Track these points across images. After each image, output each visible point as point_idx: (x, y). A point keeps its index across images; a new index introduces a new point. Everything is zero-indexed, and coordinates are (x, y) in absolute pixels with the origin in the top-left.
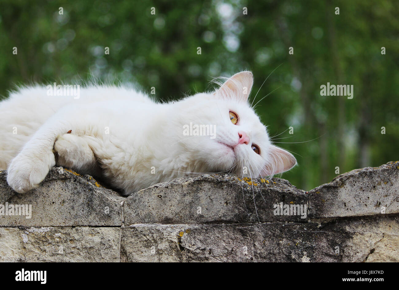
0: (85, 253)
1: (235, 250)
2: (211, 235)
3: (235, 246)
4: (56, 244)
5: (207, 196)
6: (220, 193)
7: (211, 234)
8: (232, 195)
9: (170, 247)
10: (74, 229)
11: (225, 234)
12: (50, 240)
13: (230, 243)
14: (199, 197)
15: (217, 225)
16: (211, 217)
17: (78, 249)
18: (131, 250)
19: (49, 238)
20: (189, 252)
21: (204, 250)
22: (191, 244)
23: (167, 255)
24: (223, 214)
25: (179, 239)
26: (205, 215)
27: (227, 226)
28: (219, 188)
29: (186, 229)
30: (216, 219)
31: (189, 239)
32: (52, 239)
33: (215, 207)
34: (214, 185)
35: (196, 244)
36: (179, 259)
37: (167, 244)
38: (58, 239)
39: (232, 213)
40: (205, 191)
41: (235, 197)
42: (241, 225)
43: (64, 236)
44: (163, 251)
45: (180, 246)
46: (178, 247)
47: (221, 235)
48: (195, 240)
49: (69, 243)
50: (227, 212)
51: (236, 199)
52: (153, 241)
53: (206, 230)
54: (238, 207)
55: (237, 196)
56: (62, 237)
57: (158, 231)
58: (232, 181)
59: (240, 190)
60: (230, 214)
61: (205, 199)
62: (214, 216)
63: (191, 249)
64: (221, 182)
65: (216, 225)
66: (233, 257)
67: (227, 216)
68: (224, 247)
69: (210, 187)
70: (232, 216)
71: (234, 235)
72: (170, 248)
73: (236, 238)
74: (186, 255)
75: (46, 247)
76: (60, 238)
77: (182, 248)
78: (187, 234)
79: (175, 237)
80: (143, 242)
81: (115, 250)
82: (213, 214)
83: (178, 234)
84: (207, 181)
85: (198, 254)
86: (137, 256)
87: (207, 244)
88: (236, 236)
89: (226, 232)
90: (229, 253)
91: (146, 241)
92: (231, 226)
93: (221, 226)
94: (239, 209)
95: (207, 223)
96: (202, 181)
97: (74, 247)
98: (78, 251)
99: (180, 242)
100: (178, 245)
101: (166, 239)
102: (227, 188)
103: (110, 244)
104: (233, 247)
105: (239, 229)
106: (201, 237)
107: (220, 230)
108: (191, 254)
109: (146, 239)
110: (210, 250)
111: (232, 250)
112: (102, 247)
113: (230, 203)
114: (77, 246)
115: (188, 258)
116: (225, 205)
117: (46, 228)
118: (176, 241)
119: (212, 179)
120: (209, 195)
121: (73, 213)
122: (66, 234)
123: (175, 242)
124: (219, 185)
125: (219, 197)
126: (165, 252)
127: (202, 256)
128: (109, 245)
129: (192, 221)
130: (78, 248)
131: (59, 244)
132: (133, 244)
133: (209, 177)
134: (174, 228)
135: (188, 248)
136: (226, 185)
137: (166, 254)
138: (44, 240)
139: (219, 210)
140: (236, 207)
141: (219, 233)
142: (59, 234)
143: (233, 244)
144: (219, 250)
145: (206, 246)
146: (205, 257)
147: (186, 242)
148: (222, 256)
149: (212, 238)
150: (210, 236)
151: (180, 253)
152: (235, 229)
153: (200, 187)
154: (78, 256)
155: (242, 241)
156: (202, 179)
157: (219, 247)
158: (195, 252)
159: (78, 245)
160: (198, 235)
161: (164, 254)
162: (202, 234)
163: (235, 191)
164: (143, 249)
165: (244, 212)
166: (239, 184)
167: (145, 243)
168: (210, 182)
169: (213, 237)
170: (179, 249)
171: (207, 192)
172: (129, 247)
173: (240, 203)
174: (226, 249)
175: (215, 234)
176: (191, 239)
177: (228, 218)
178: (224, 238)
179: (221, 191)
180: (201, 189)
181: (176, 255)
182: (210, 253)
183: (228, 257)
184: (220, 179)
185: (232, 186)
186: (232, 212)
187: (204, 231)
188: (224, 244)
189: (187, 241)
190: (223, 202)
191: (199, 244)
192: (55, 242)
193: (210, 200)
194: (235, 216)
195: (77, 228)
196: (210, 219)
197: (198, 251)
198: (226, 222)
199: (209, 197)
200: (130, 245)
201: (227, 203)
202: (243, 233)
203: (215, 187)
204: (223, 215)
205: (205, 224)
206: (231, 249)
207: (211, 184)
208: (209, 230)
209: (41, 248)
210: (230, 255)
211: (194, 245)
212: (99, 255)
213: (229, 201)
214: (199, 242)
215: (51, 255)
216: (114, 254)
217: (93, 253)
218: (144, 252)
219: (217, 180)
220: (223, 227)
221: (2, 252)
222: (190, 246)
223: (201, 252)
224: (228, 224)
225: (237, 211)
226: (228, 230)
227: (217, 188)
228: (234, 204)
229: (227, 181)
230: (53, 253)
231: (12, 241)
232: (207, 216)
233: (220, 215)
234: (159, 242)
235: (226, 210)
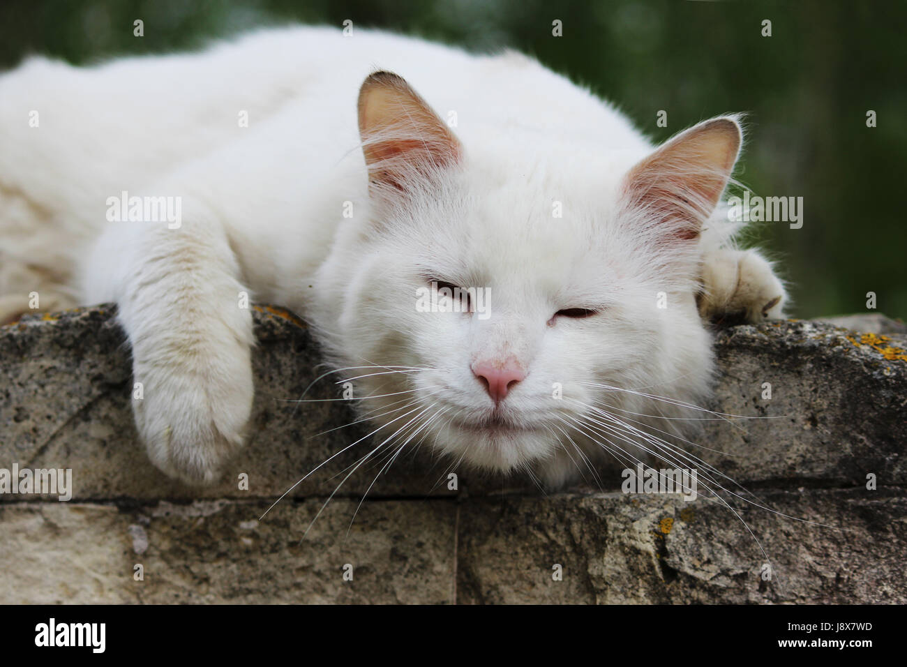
0: (340, 589)
1: (849, 578)
2: (763, 528)
3: (847, 565)
4: (244, 555)
5: (748, 398)
6: (791, 388)
7: (762, 523)
8: (831, 394)
9: (631, 569)
10: (302, 509)
11: (811, 523)
12: (222, 543)
13: (828, 555)
14: (720, 402)
15: (780, 491)
16: (761, 467)
17: (319, 574)
18: (495, 578)
19: (219, 538)
20: (692, 587)
21: (743, 577)
22: (700, 557)
24: (802, 456)
25: (661, 541)
26: (739, 461)
27: (815, 497)
28: (789, 370)
29: (680, 508)
30: (777, 473)
31: (691, 541)
32: (227, 539)
33: (773, 432)
34: (771, 361)
35: (716, 559)
37: (621, 559)
38: (248, 542)
39: (831, 455)
40: (739, 381)
41: (841, 400)
42: (863, 495)
43: (268, 530)
44: (606, 583)
45: (663, 565)
46: (657, 568)
47: (796, 528)
48: (712, 545)
49: (286, 553)
50: (815, 452)
51: (843, 406)
52: (568, 549)
53: (747, 511)
54: (854, 433)
55: (849, 398)
56: (262, 534)
57: (589, 514)
58: (831, 346)
59: (857, 378)
60: (824, 456)
61: (739, 406)
62: (772, 462)
63: (699, 575)
64: (797, 350)
65: (776, 492)
67: (815, 464)
68: (811, 567)
69: (756, 367)
70: (831, 464)
71: (839, 526)
72: (628, 572)
73: (849, 538)
74: (682, 594)
75: (208, 569)
76: (253, 535)
77: (671, 573)
78: (683, 524)
79: (648, 537)
80: (536, 551)
81: (440, 577)
82: (768, 457)
83: (656, 527)
84: (748, 347)
85: (723, 590)
87: (753, 559)
88: (847, 530)
89: (812, 520)
90: (828, 587)
91: (545, 547)
92: (829, 496)
93: (797, 498)
94: (854, 441)
95: (749, 485)
96: (731, 347)
97: (304, 569)
98: (318, 580)
99: (662, 551)
100: (655, 562)
101: (617, 541)
102: (815, 371)
103: (425, 556)
104: (841, 570)
105: (856, 508)
106: (732, 535)
108: (701, 593)
109: (545, 540)
110: (763, 576)
111: (838, 579)
112: (398, 566)
113: (823, 419)
114: (311, 566)
116: (808, 426)
117: (209, 503)
118: (650, 548)
119: (764, 341)
120: (753, 394)
121: (298, 454)
122: (275, 522)
123: (648, 554)
124: (786, 361)
125: (787, 401)
126: (615, 586)
127: (736, 600)
128: (422, 560)
130: (316, 569)
131: (253, 558)
132: (500, 556)
133: (755, 335)
134: (642, 506)
135: (690, 572)
136: (812, 362)
137: (615, 593)
138: (203, 544)
139: (787, 443)
140: (846, 435)
141: (791, 519)
142: (253, 525)
143: (840, 556)
144: (793, 578)
145: (747, 564)
147: (682, 550)
148: (803, 598)
149: (767, 536)
150: (760, 530)
151: (665, 588)
152: (842, 507)
153: (723, 367)
155: (868, 546)
156: (729, 341)
157: (792, 568)
158: (715, 586)
159: (318, 560)
160: (720, 527)
161: (609, 592)
162: (734, 524)
163: (842, 382)
164: (538, 574)
165: (871, 450)
166: (854, 356)
167: (542, 553)
168: (756, 351)
169: (771, 534)
170: (660, 575)
171: (746, 383)
172: (489, 565)
173: (859, 422)
174: (817, 574)
175: (777, 525)
176: (699, 542)
177: (819, 471)
178: (808, 536)
179: (793, 381)
180: (725, 374)
181: (649, 594)
182: (762, 589)
184: (790, 340)
185: (833, 364)
186: (831, 450)
187: (741, 513)
188: (810, 559)
189: (684, 547)
190: (800, 418)
191: (727, 560)
192: (238, 550)
193: (755, 411)
194: (844, 462)
195: (311, 502)
196: (756, 474)
197: (723, 582)
198: (813, 483)
199: (755, 400)
200: (491, 562)
201: (813, 420)
202: (874, 521)
203: (774, 367)
204: (800, 460)
205: (742, 489)
206: (832, 575)
207: (760, 358)
208: (755, 512)
209: (192, 573)
210: (832, 594)
211: (709, 562)
212: (386, 591)
213: (821, 415)
214: (725, 551)
215: (227, 592)
216: (438, 588)
217: (367, 586)
218: (539, 585)
219: (783, 344)
220: (801, 500)
221: (64, 585)
222: (698, 564)
223: (733, 584)
224: (819, 493)
225: (847, 448)
226: (818, 512)
227: (779, 373)
228: (840, 422)
229: (813, 349)
230: (233, 589)
231: (95, 548)
232: (746, 463)
233: (790, 462)
234: (592, 552)
235: (812, 444)
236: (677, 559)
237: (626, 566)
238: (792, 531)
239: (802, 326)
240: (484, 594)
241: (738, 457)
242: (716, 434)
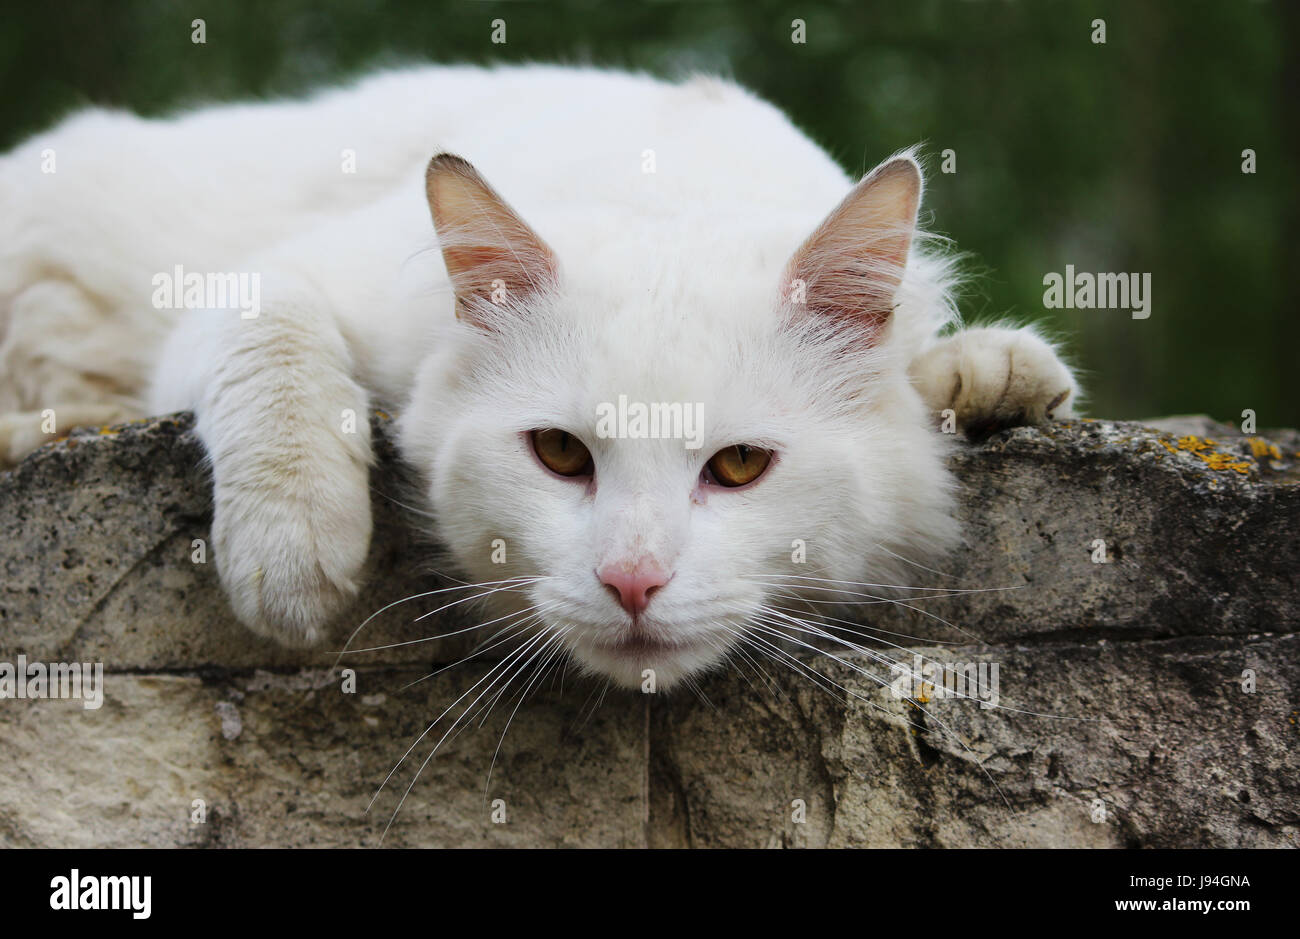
0: (495, 782)
1: (1166, 758)
2: (1052, 693)
3: (1164, 741)
4: (368, 740)
5: (1030, 522)
6: (1086, 509)
7: (1050, 687)
8: (1139, 515)
9: (879, 750)
10: (444, 677)
11: (1115, 687)
12: (339, 724)
13: (1138, 729)
14: (993, 528)
15: (1075, 646)
16: (1049, 614)
17: (467, 763)
18: (701, 766)
19: (335, 718)
20: (960, 772)
21: (1026, 758)
22: (969, 733)
23: (866, 786)
24: (1102, 598)
25: (917, 713)
26: (1019, 607)
27: (1120, 652)
28: (1083, 485)
30: (1069, 621)
31: (957, 712)
32: (344, 720)
33: (1064, 568)
34: (1060, 474)
35: (991, 736)
36: (917, 804)
37: (865, 737)
38: (373, 722)
39: (1141, 596)
40: (1018, 500)
41: (1154, 523)
42: (1184, 648)
43: (399, 706)
44: (846, 769)
45: (921, 744)
46: (913, 749)
47: (1096, 693)
48: (986, 717)
50: (1120, 592)
51: (1156, 531)
52: (795, 725)
53: (1029, 672)
54: (1171, 567)
55: (1164, 520)
56: (392, 712)
58: (1138, 453)
59: (1174, 494)
60: (1132, 599)
61: (1019, 533)
62: (1063, 608)
63: (969, 756)
64: (1093, 458)
65: (1070, 646)
66: (1156, 788)
67: (1120, 609)
68: (1116, 743)
69: (1039, 481)
70: (1141, 609)
71: (1154, 690)
72: (875, 754)
73: (1167, 706)
74: (947, 782)
75: (322, 758)
76: (379, 713)
77: (931, 755)
79: (900, 707)
80: (753, 728)
81: (627, 766)
82: (1058, 601)
84: (1029, 456)
85: (999, 776)
86: (724, 787)
87: (1039, 734)
88: (1164, 695)
89: (1117, 681)
90: (1139, 769)
91: (765, 723)
92: (1139, 650)
93: (1097, 654)
94: (1170, 577)
95: (1032, 638)
96: (1006, 456)
97: (446, 758)
98: (466, 770)
99: (919, 727)
100: (910, 740)
101: (859, 714)
102: (1118, 486)
103: (606, 738)
104: (1156, 747)
105: (1174, 666)
107: (1090, 671)
108: (971, 779)
109: (764, 714)
110: (1053, 757)
111: (1153, 759)
112: (570, 751)
113: (1130, 549)
114: (458, 753)
115: (960, 797)
116: (1110, 560)
117: (320, 672)
118: (904, 721)
119: (1051, 446)
120: (1036, 517)
122: (408, 697)
123: (901, 729)
124: (1080, 473)
125: (1081, 526)
126: (857, 773)
127: (1019, 788)
128: (602, 743)
129: (965, 633)
130: (463, 757)
131: (380, 743)
132: (705, 737)
133: (1037, 440)
135: (957, 752)
136: (1114, 473)
137: (858, 782)
138: (314, 725)
139: (1083, 581)
140: (1160, 570)
141: (1088, 682)
142: (379, 700)
143: (1154, 729)
144: (1093, 758)
145: (1031, 742)
146: (1034, 792)
147: (944, 725)
148: (1107, 785)
149: (1057, 704)
150: (1048, 697)
151: (923, 774)
152: (1157, 665)
153: (997, 482)
154: (466, 794)
155: (1191, 715)
156: (1003, 447)
157: (1091, 745)
158: (990, 771)
161: (850, 780)
163: (1154, 499)
164: (756, 760)
165: (1194, 589)
166: (1168, 466)
167: (761, 731)
168: (1039, 461)
169: (1064, 701)
170: (917, 758)
171: (1027, 502)
172: (689, 748)
173: (1177, 552)
174: (1124, 753)
175: (1070, 689)
176: (968, 713)
177: (1126, 617)
178: (1112, 704)
179: (1089, 500)
180: (999, 492)
181: (903, 783)
182: (1052, 774)
183: (1136, 790)
184: (1085, 445)
185: (1141, 475)
186: (1140, 590)
187: (1022, 675)
188: (1115, 733)
189: (948, 720)
190: (1099, 548)
191: (1006, 736)
192: (361, 733)
193: (1040, 540)
194: (1157, 605)
195: (455, 668)
196: (1042, 623)
197: (1000, 766)
198: (1116, 634)
199: (1039, 525)
200: (693, 744)
201: (1116, 551)
202: (1198, 682)
203: (1063, 480)
204: (1099, 603)
205: (1022, 644)
206: (1144, 755)
207: (1045, 469)
208: (1041, 673)
209: (299, 764)
210: (1144, 779)
211: (981, 739)
212: (556, 784)
213: (1127, 543)
214: (1003, 725)
215: (346, 789)
216: (625, 780)
217: (530, 779)
218: (758, 774)
219: (1074, 451)
220: (1102, 656)
221: (132, 781)
222: (966, 743)
223: (1014, 768)
224: (1125, 646)
225: (1162, 586)
226: (1125, 671)
227: (1071, 489)
228: (1151, 553)
229: (1114, 457)
230: (355, 784)
231: (173, 732)
232: (1028, 609)
233: (1087, 606)
234: (826, 729)
235: (1116, 582)
236: (938, 736)
237: (871, 747)
238: (1091, 697)
239: (1099, 427)
240: (685, 786)
241: (1018, 601)
242: (989, 571)
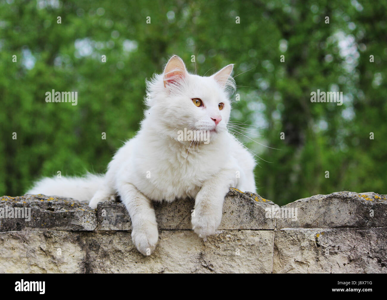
0: (248, 249)
1: (357, 247)
3: (356, 244)
4: (227, 242)
5: (336, 208)
6: (345, 206)
7: (339, 235)
8: (354, 207)
9: (310, 245)
10: (240, 232)
11: (349, 235)
12: (223, 239)
13: (352, 242)
14: (331, 209)
16: (339, 223)
17: (243, 246)
18: (281, 247)
19: (222, 238)
20: (323, 248)
21: (334, 246)
22: (325, 242)
23: (308, 250)
25: (316, 239)
26: (334, 222)
27: (350, 230)
28: (345, 202)
29: (321, 232)
30: (343, 225)
31: (323, 239)
32: (224, 239)
33: (342, 216)
34: (341, 200)
35: (328, 243)
36: (316, 254)
37: (308, 242)
38: (228, 239)
40: (334, 205)
42: (361, 229)
43: (233, 236)
45: (317, 244)
46: (316, 245)
48: (328, 240)
49: (237, 241)
50: (351, 220)
51: (357, 210)
52: (297, 241)
53: (336, 233)
54: (359, 216)
55: (358, 208)
56: (231, 238)
57: (301, 233)
58: (354, 197)
59: (360, 204)
60: (353, 221)
61: (335, 210)
63: (325, 246)
64: (347, 198)
65: (343, 229)
66: (355, 252)
67: (351, 223)
69: (338, 202)
71: (355, 236)
72: (309, 245)
73: (357, 238)
74: (321, 250)
75: (219, 245)
76: (230, 238)
77: (319, 246)
78: (322, 235)
79: (314, 238)
80: (290, 241)
81: (270, 247)
82: (341, 221)
83: (316, 236)
84: (336, 197)
85: (330, 249)
86: (285, 251)
87: (337, 243)
89: (349, 234)
91: (292, 240)
92: (353, 229)
93: (346, 230)
94: (359, 218)
95: (336, 227)
96: (333, 197)
97: (240, 245)
99: (317, 241)
100: (315, 243)
101: (307, 239)
102: (351, 203)
103: (266, 242)
104: (355, 245)
105: (359, 232)
106: (332, 238)
109: (292, 239)
110: (339, 247)
111: (354, 247)
112: (261, 244)
113: (352, 213)
114: (242, 244)
115: (323, 253)
116: (349, 214)
117: (220, 231)
118: (314, 240)
119: (340, 196)
120: (338, 207)
121: (240, 220)
122: (234, 235)
124: (345, 200)
125: (345, 209)
126: (306, 248)
127: (333, 251)
128: (266, 243)
129: (326, 226)
130: (243, 245)
131: (229, 243)
132: (283, 243)
133: (338, 195)
134: (313, 231)
135: (323, 245)
136: (350, 200)
137: (307, 250)
138: (218, 239)
139: (345, 218)
140: (357, 216)
141: (345, 234)
142: (229, 235)
143: (355, 242)
144: (345, 247)
145: (335, 244)
146: (335, 252)
147: (321, 241)
148: (347, 251)
149: (340, 238)
150: (338, 237)
151: (317, 249)
152: (356, 232)
153: (331, 202)
154: (243, 251)
155: (361, 240)
157: (345, 245)
159: (243, 243)
160: (330, 236)
161: (305, 249)
162: (333, 235)
163: (356, 205)
164: (291, 246)
165: (362, 220)
166: (359, 199)
167: (292, 242)
168: (338, 198)
170: (316, 246)
171: (336, 205)
172: (280, 244)
173: (360, 213)
174: (350, 246)
175: (342, 236)
176: (325, 239)
177: (352, 224)
178: (348, 238)
179: (346, 204)
180: (332, 203)
181: (314, 250)
182: (338, 249)
183: (351, 252)
185: (354, 201)
186: (354, 220)
187: (334, 233)
188: (349, 243)
190: (348, 213)
191: (331, 243)
192: (226, 241)
193: (338, 211)
194: (357, 222)
195: (242, 231)
196: (338, 225)
198: (350, 227)
199: (338, 209)
200: (281, 243)
201: (350, 213)
202: (362, 235)
204: (347, 222)
205: (335, 228)
206: (353, 246)
207: (339, 200)
208: (337, 233)
209: (216, 246)
210: (353, 250)
211: (327, 243)
212: (258, 250)
213: (352, 212)
214: (331, 241)
215: (223, 250)
216: (269, 250)
217: (254, 249)
218: (291, 249)
219: (344, 197)
220: (347, 230)
221: (188, 248)
222: (324, 244)
223: (332, 248)
224: (351, 229)
225: (357, 219)
226: (351, 233)
227: (343, 203)
228: (356, 214)
229: (350, 198)
230: (225, 249)
231: (195, 240)
232: (336, 223)
233: (345, 222)
234: (302, 241)
235: (350, 218)
236: (320, 243)
237: (309, 244)
238: (345, 237)
239: (348, 193)
240: (279, 251)
241: (334, 221)
242: (330, 216)
